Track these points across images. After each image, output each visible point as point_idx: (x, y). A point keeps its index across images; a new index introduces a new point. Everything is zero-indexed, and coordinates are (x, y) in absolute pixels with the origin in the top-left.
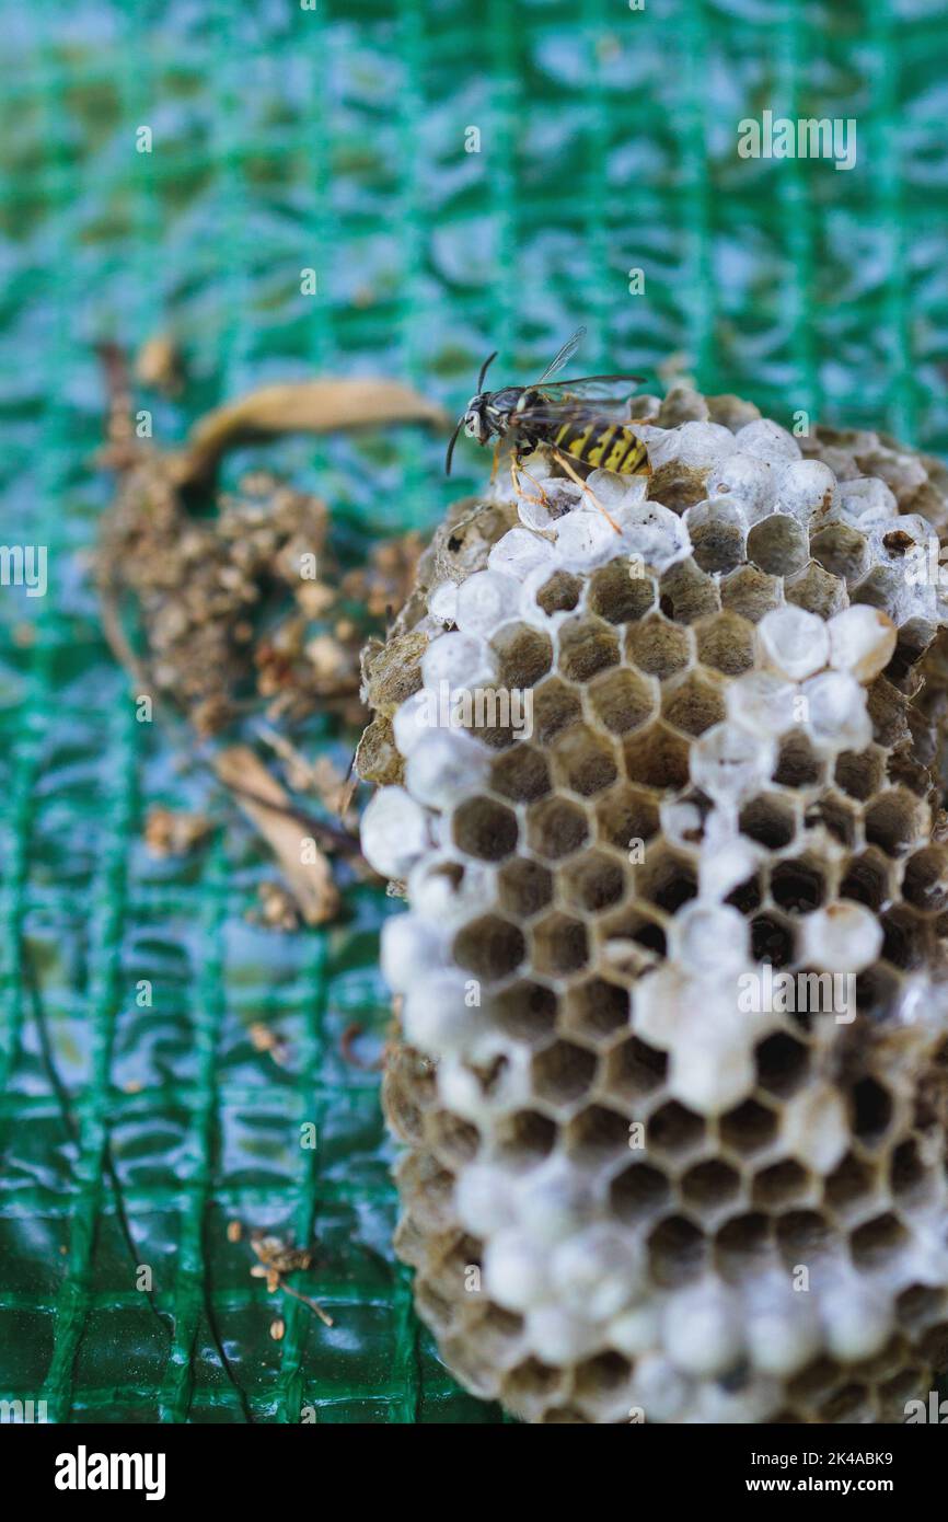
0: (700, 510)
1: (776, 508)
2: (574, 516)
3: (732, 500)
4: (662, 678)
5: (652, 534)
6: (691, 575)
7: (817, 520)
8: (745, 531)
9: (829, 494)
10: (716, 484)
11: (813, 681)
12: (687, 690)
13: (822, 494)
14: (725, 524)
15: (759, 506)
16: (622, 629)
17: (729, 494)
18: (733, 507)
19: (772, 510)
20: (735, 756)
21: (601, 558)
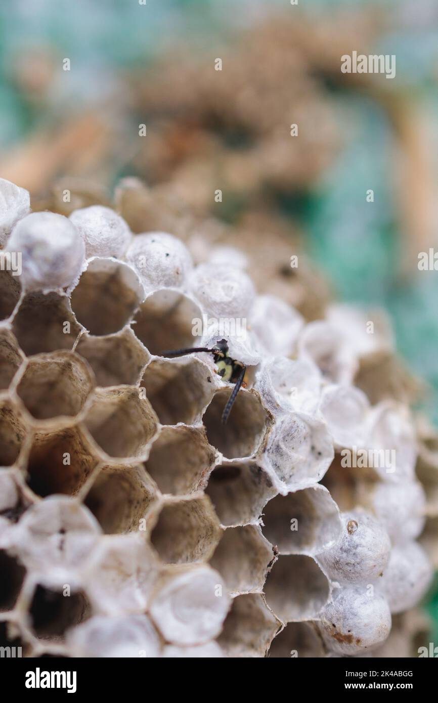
0: (329, 502)
1: (336, 584)
2: (315, 378)
3: (342, 536)
4: (146, 464)
5: (301, 454)
6: (261, 496)
7: (326, 628)
8: (310, 552)
9: (354, 641)
10: (356, 520)
11: (149, 626)
12: (142, 496)
13: (353, 633)
14: (317, 531)
15: (337, 565)
16: (198, 424)
17: (347, 535)
18: (333, 538)
19: (333, 580)
20: (67, 546)
21: (271, 402)
